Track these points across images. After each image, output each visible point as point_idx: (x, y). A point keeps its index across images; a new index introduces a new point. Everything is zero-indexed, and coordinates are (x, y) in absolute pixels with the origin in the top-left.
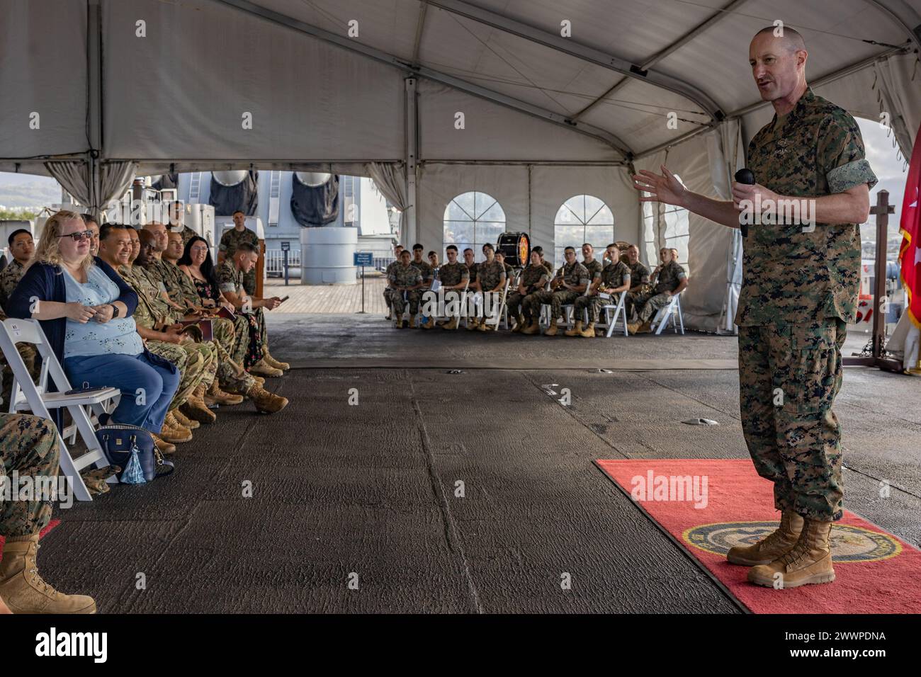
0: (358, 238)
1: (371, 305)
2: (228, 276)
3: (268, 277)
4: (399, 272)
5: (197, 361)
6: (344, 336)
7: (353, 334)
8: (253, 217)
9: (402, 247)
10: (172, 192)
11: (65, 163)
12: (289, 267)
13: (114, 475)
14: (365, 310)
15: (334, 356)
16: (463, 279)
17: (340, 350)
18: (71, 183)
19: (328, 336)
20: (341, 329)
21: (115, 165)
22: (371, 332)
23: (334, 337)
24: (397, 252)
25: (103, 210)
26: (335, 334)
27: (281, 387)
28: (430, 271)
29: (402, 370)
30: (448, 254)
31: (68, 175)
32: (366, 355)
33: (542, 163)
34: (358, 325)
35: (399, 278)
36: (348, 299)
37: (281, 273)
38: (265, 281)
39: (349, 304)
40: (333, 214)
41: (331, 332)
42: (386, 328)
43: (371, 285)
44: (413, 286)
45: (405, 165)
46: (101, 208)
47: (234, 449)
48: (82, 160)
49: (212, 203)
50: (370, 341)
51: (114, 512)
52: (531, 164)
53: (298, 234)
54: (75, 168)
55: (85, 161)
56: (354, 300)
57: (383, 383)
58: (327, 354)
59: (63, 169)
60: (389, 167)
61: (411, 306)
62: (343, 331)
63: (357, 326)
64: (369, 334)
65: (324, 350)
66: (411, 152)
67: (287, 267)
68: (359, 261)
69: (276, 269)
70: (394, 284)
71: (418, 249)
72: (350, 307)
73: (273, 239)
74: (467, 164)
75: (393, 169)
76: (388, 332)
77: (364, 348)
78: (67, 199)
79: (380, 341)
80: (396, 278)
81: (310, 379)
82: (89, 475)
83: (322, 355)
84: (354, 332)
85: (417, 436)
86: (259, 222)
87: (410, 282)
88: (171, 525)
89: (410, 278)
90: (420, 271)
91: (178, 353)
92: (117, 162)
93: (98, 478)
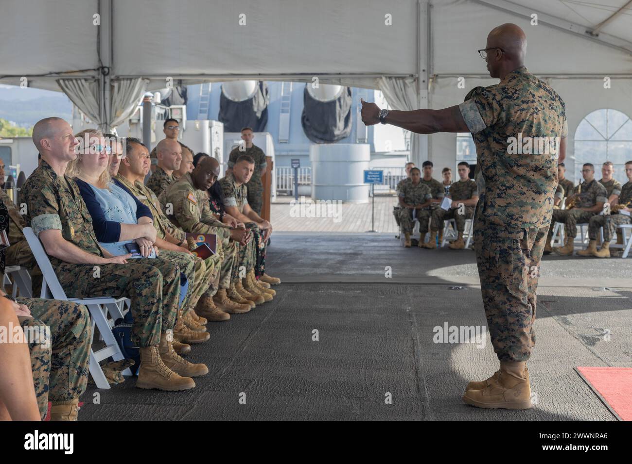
0: (371, 155)
1: (381, 224)
2: (229, 191)
3: (278, 196)
4: (408, 190)
5: (199, 268)
6: (350, 254)
7: (360, 252)
8: (263, 134)
9: (414, 164)
10: (181, 109)
11: (76, 80)
12: (299, 185)
13: (128, 368)
14: (374, 229)
15: (338, 272)
16: (473, 197)
17: (344, 266)
18: (82, 101)
19: (335, 254)
20: (348, 247)
21: (125, 81)
22: (379, 250)
23: (340, 254)
24: (408, 168)
25: (113, 127)
26: (342, 251)
27: (284, 300)
28: (441, 189)
29: (404, 286)
30: (459, 170)
31: (79, 92)
32: (370, 272)
33: (562, 77)
34: (366, 243)
35: (408, 196)
36: (358, 218)
37: (291, 192)
38: (274, 199)
39: (359, 223)
40: (345, 130)
41: (338, 250)
42: (394, 247)
43: (384, 204)
44: (422, 204)
45: (417, 80)
46: (112, 125)
47: (237, 352)
48: (94, 77)
49: (221, 119)
50: (377, 259)
51: (130, 397)
52: (549, 78)
53: (308, 151)
54: (86, 85)
55: (96, 78)
56: (364, 219)
57: (383, 297)
58: (331, 270)
59: (75, 87)
60: (400, 82)
61: (421, 224)
62: (350, 249)
63: (364, 245)
64: (376, 253)
65: (329, 267)
66: (423, 66)
67: (297, 185)
68: (369, 179)
69: (286, 187)
70: (404, 200)
71: (428, 166)
72: (359, 226)
73: (283, 156)
74: (482, 78)
75: (405, 84)
76: (395, 250)
77: (369, 265)
78: (78, 116)
79: (386, 259)
80: (405, 195)
81: (312, 293)
82: (107, 366)
83: (327, 271)
84: (361, 250)
85: (410, 344)
86: (269, 139)
87: (419, 199)
88: (179, 409)
89: (420, 196)
90: (430, 189)
91: (186, 259)
92: (127, 79)
93: (115, 369)
